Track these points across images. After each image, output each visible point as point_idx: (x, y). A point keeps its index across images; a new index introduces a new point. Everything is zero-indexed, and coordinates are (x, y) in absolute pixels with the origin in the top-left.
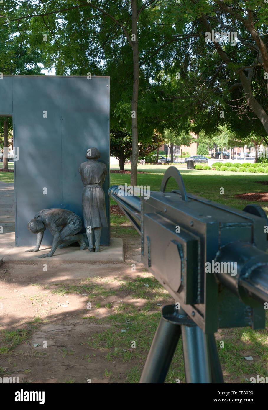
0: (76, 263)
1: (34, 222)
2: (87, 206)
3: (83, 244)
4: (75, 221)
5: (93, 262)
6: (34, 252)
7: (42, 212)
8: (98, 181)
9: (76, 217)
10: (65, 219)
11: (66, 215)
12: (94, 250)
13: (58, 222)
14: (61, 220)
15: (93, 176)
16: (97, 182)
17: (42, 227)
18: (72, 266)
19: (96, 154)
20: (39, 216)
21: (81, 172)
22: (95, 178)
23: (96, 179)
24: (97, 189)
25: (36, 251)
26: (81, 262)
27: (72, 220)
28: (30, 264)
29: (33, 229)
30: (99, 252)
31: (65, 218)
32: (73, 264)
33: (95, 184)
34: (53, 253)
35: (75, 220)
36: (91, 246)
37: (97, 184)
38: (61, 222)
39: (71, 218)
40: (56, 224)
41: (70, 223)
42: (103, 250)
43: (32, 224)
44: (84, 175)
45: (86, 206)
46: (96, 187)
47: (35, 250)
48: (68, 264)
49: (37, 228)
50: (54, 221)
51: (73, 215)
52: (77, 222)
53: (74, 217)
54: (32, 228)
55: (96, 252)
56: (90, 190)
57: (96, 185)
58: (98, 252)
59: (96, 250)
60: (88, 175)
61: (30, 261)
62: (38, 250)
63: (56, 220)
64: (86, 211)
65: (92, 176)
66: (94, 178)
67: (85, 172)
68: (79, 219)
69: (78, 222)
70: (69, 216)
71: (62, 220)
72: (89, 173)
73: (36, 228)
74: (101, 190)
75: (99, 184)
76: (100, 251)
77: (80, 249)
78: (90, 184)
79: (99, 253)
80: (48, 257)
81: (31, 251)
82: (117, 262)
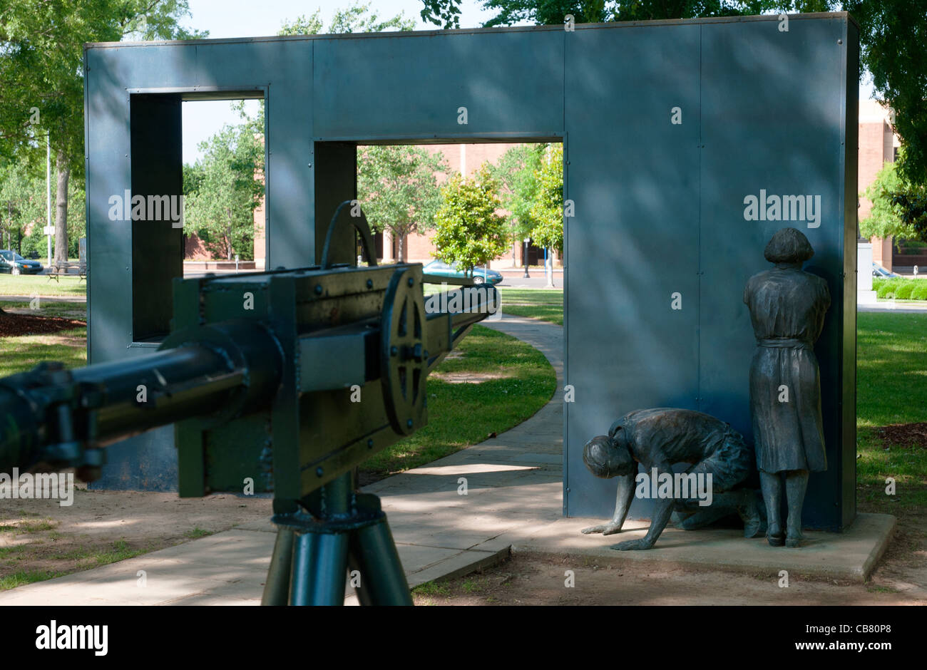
0: (718, 573)
1: (602, 443)
2: (763, 404)
3: (753, 523)
4: (729, 447)
5: (770, 574)
6: (606, 535)
7: (630, 417)
8: (799, 328)
9: (731, 435)
10: (694, 440)
11: (700, 429)
12: (780, 540)
13: (673, 445)
14: (683, 441)
15: (782, 314)
16: (794, 332)
17: (623, 460)
18: (703, 581)
19: (795, 249)
20: (619, 428)
21: (750, 301)
22: (788, 320)
23: (793, 324)
24: (794, 353)
25: (611, 533)
26: (733, 572)
27: (719, 444)
28: (584, 567)
29: (595, 464)
30: (800, 546)
31: (695, 437)
32: (706, 577)
33: (789, 337)
34: (654, 540)
35: (728, 445)
36: (773, 528)
37: (794, 337)
38: (681, 449)
39: (717, 439)
40: (666, 454)
41: (710, 453)
42: (814, 543)
43: (595, 450)
44: (757, 309)
45: (760, 404)
46: (790, 348)
47: (609, 529)
48: (694, 575)
49: (609, 462)
50: (659, 444)
51: (721, 431)
52: (732, 451)
53: (726, 436)
54: (595, 462)
55: (789, 546)
56: (773, 357)
57: (791, 340)
58: (793, 546)
59: (788, 540)
60: (768, 311)
61: (586, 556)
62: (618, 531)
63: (667, 440)
64: (760, 419)
65: (779, 316)
66: (785, 319)
67: (758, 302)
68: (740, 445)
69: (737, 451)
70: (709, 433)
71: (686, 443)
72: (772, 305)
73: (607, 461)
74: (806, 356)
75: (800, 338)
76: (800, 543)
77: (742, 536)
78: (774, 337)
79: (796, 551)
80: (639, 549)
81: (599, 531)
82: (843, 579)
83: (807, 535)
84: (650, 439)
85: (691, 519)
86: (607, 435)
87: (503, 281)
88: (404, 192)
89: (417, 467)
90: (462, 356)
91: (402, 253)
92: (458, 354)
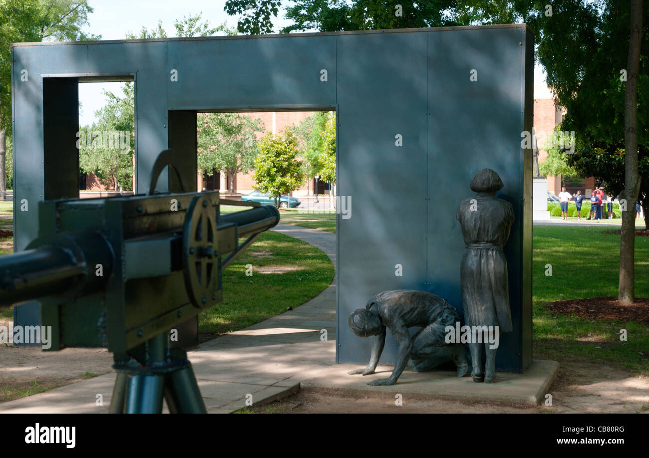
0: (439, 400)
1: (361, 314)
2: (469, 287)
3: (463, 366)
4: (446, 316)
5: (474, 401)
6: (364, 375)
7: (381, 296)
8: (493, 235)
9: (448, 308)
10: (424, 311)
11: (427, 304)
12: (481, 378)
13: (409, 315)
14: (416, 312)
15: (482, 226)
16: (490, 238)
17: (376, 325)
18: (429, 406)
19: (491, 183)
20: (373, 304)
21: (461, 219)
22: (486, 230)
23: (490, 233)
24: (490, 253)
25: (368, 374)
26: (449, 400)
27: (440, 314)
28: (349, 397)
29: (357, 328)
30: (494, 382)
31: (424, 309)
32: (431, 403)
33: (487, 242)
34: (396, 379)
35: (446, 315)
36: (476, 370)
37: (490, 242)
38: (415, 317)
39: (438, 310)
40: (405, 321)
41: (434, 320)
42: (503, 380)
43: (357, 318)
44: (466, 224)
45: (467, 287)
46: (488, 250)
47: (366, 372)
48: (423, 402)
49: (366, 326)
50: (400, 313)
51: (441, 305)
52: (449, 319)
53: (445, 308)
54: (357, 326)
55: (487, 383)
56: (476, 255)
57: (488, 244)
58: (490, 382)
59: (486, 378)
60: (472, 225)
61: (351, 390)
62: (372, 372)
63: (405, 312)
64: (467, 297)
65: (480, 228)
66: (484, 229)
67: (466, 219)
68: (454, 314)
69: (452, 319)
70: (433, 306)
71: (418, 313)
72: (475, 220)
73: (364, 326)
74: (498, 255)
75: (494, 242)
76: (494, 380)
77: (456, 376)
78: (476, 242)
79: (492, 385)
80: (386, 385)
81: (360, 373)
82: (523, 404)
83: (499, 375)
84: (393, 311)
85: (422, 365)
86: (365, 308)
87: (301, 204)
88: (234, 145)
89: (238, 330)
90: (272, 255)
91: (233, 186)
92: (269, 254)
